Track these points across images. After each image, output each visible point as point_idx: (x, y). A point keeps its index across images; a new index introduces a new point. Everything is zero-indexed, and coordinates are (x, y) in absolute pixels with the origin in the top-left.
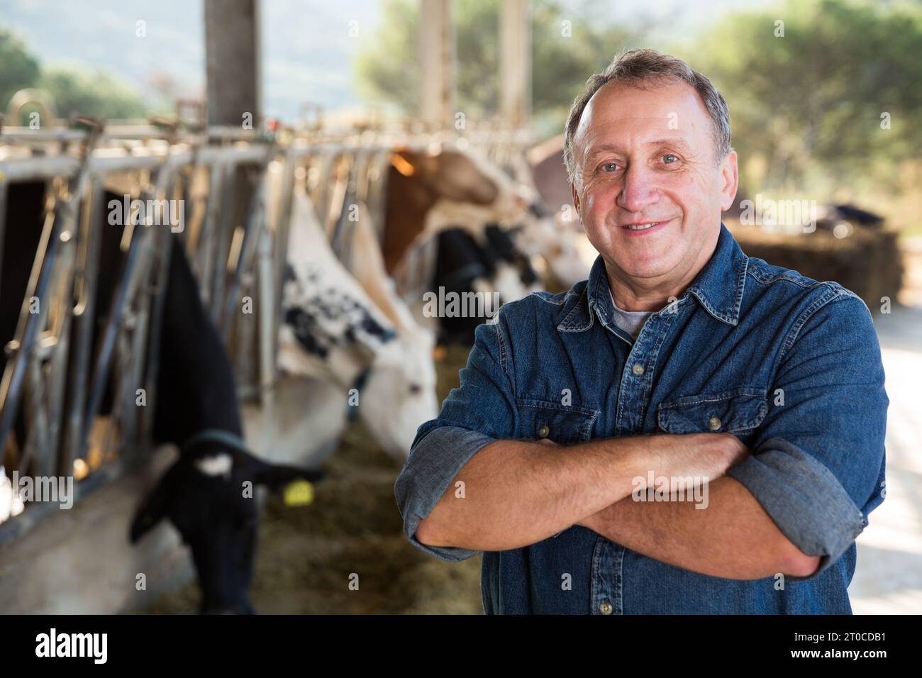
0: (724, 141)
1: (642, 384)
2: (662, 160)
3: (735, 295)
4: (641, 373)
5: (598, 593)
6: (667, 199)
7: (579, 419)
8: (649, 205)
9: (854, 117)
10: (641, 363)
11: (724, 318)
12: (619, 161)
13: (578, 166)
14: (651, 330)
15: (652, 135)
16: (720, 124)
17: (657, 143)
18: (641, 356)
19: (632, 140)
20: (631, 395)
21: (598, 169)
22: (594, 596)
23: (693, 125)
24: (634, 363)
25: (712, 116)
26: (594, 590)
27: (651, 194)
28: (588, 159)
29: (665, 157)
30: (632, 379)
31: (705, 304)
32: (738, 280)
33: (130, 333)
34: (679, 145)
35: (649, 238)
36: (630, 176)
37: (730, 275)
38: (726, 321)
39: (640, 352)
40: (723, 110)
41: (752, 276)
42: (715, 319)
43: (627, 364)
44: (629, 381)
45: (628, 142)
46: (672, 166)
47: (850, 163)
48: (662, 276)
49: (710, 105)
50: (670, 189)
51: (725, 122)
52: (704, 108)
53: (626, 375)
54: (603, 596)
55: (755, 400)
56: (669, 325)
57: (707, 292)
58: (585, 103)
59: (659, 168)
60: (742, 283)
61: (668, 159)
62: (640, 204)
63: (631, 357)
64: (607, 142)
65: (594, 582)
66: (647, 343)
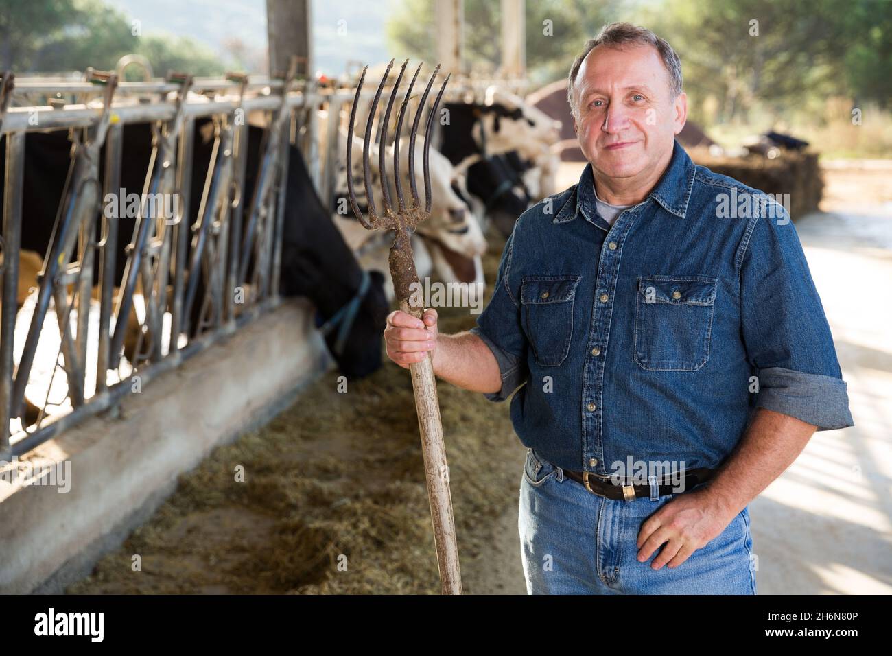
0: (676, 84)
1: (615, 255)
2: (633, 99)
3: (685, 196)
4: (615, 248)
5: (587, 397)
6: (634, 127)
7: (568, 283)
8: (623, 129)
9: (790, 62)
10: (615, 241)
11: (676, 213)
12: (604, 99)
13: (577, 103)
14: (623, 220)
15: (626, 83)
16: (674, 74)
17: (629, 88)
18: (615, 237)
19: (612, 87)
20: (607, 262)
21: (590, 105)
22: (584, 399)
23: (654, 75)
24: (610, 242)
25: (669, 69)
26: (584, 395)
27: (624, 122)
28: (584, 99)
29: (635, 97)
30: (608, 252)
31: (662, 204)
32: (687, 185)
33: (216, 238)
34: (643, 90)
35: (622, 151)
36: (610, 109)
37: (683, 180)
38: (677, 215)
39: (614, 235)
40: (676, 65)
41: (699, 181)
42: (670, 213)
43: (605, 242)
44: (606, 254)
45: (610, 87)
46: (639, 103)
47: (787, 101)
48: (631, 178)
49: (667, 61)
50: (637, 120)
51: (678, 73)
52: (662, 63)
53: (604, 250)
54: (590, 399)
55: (709, 286)
56: (636, 216)
57: (664, 196)
58: (582, 60)
59: (631, 104)
60: (690, 187)
61: (637, 98)
62: (617, 129)
63: (608, 237)
64: (596, 88)
65: (585, 390)
66: (620, 229)
